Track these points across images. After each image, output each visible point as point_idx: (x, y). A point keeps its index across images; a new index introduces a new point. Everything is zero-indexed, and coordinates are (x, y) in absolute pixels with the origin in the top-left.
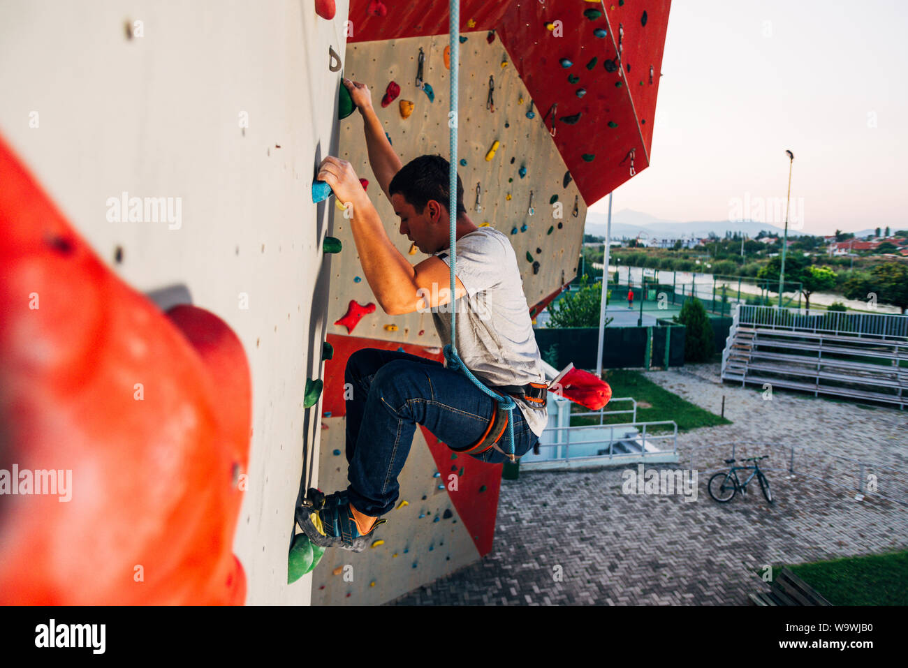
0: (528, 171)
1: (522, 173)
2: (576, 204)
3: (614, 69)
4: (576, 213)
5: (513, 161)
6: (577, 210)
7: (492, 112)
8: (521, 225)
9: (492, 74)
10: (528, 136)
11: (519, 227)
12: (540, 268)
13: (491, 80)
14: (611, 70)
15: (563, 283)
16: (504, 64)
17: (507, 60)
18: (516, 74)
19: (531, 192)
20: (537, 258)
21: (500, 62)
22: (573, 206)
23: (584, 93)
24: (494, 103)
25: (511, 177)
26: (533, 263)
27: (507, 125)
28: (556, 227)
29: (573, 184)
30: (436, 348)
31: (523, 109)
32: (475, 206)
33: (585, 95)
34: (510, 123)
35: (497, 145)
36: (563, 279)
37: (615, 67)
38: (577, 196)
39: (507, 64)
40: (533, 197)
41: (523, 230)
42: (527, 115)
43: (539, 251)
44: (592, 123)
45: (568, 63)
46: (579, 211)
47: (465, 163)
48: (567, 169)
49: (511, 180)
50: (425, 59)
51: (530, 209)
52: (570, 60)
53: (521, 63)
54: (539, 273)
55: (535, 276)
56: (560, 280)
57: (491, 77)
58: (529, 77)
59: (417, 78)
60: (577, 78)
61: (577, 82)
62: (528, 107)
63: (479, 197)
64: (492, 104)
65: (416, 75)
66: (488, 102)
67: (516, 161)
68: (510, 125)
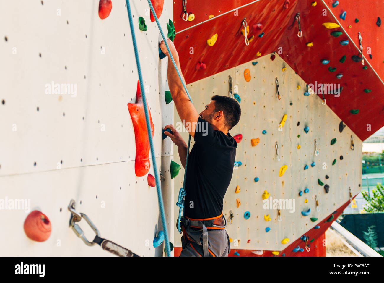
0: (310, 128)
1: (306, 131)
2: (352, 142)
3: (359, 60)
4: (353, 148)
5: (298, 124)
6: (353, 145)
7: (279, 99)
8: (311, 163)
9: (277, 77)
10: (307, 107)
11: (309, 165)
12: (330, 189)
13: (276, 80)
14: (357, 61)
15: (351, 196)
16: (284, 69)
17: (286, 67)
18: (293, 72)
19: (315, 140)
20: (325, 182)
21: (281, 68)
22: (350, 143)
23: (341, 76)
24: (280, 94)
25: (299, 134)
26: (323, 186)
27: (291, 104)
28: (338, 159)
29: (347, 129)
30: (260, 251)
31: (301, 91)
32: (276, 156)
33: (342, 78)
34: (293, 102)
35: (286, 117)
36: (350, 193)
37: (359, 58)
38: (351, 136)
39: (285, 69)
40: (317, 143)
41: (313, 165)
42: (304, 94)
43: (327, 177)
44: (351, 92)
45: (326, 62)
46: (355, 145)
47: (266, 132)
48: (340, 120)
49: (299, 136)
50: (232, 81)
51: (316, 152)
52: (326, 60)
53: (295, 66)
54: (329, 192)
55: (327, 194)
56: (349, 195)
57: (276, 79)
58: (302, 73)
59: (229, 92)
60: (334, 69)
61: (334, 71)
62: (304, 90)
63: (278, 151)
64: (279, 94)
65: (228, 90)
66: (276, 93)
67: (300, 124)
68: (293, 103)
